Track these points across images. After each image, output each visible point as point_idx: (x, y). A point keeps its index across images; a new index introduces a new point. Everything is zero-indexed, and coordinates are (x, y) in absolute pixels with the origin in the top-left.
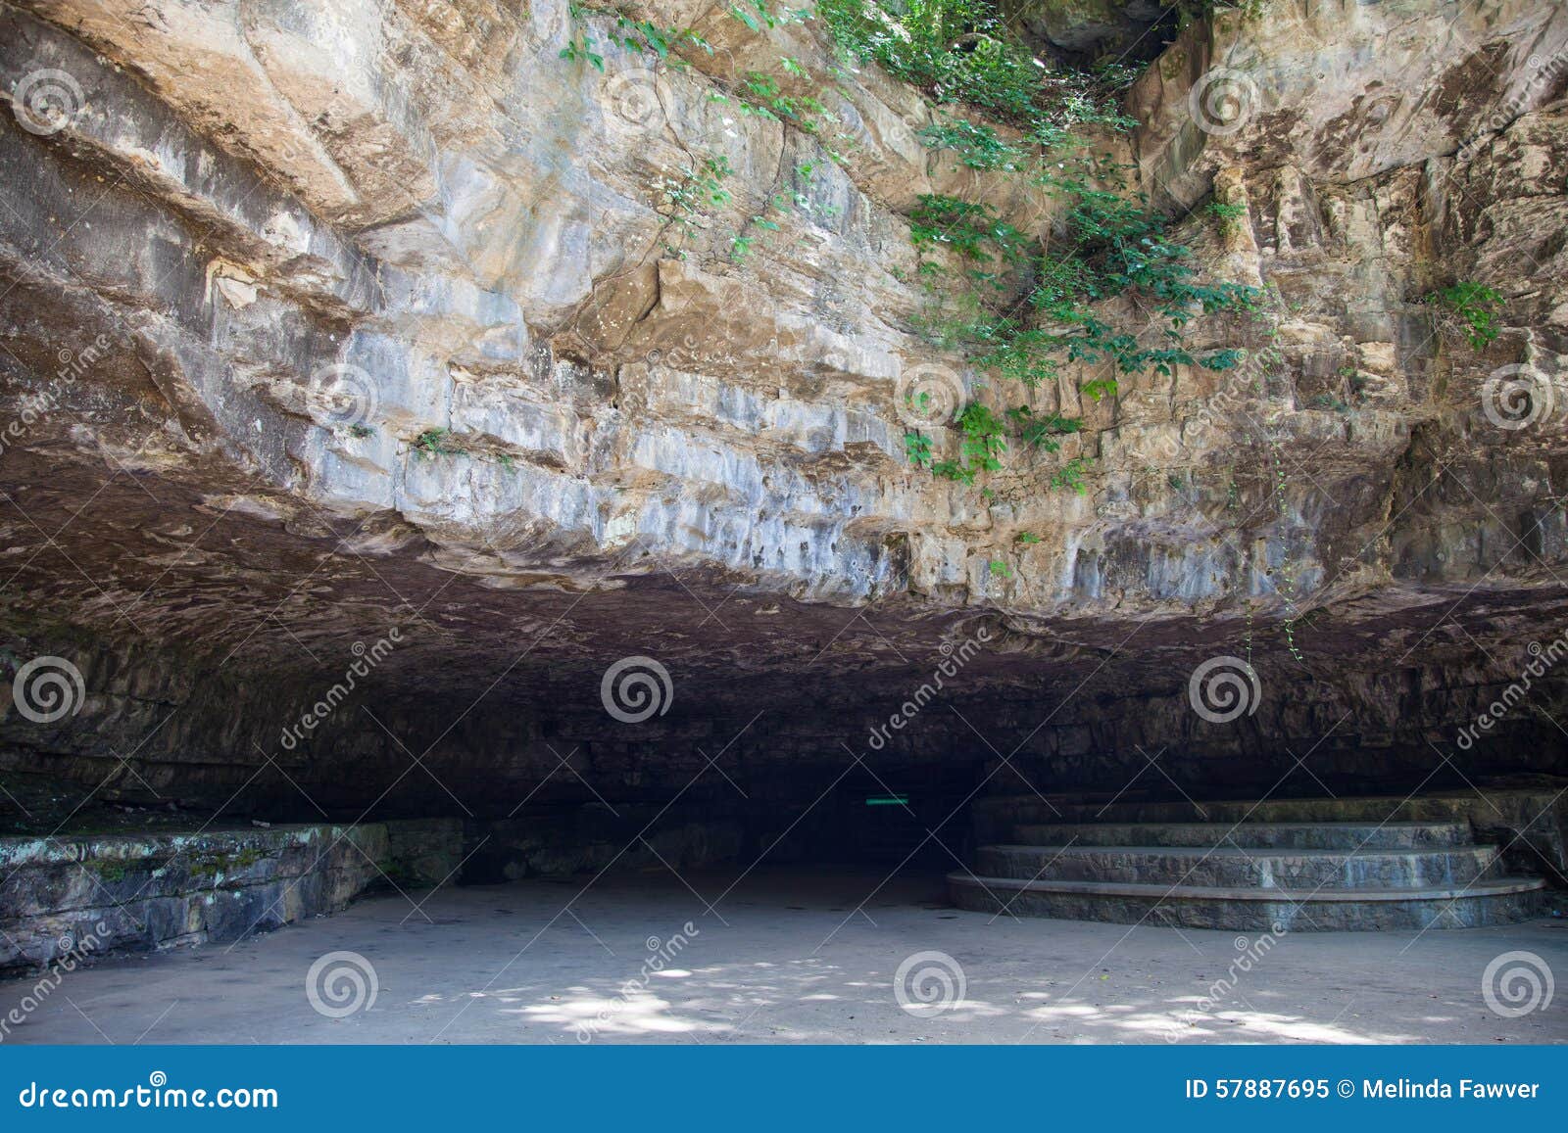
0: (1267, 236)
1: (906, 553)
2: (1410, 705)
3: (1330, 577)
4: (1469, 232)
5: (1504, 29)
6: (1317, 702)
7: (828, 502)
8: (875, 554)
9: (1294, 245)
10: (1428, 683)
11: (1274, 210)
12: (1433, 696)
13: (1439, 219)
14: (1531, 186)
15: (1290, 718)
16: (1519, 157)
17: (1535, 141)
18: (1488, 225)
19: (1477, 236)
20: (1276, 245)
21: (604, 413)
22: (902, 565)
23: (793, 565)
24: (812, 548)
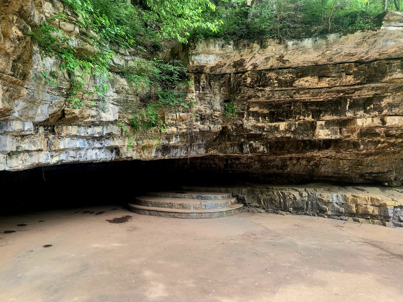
0: (197, 88)
1: (119, 151)
2: (226, 166)
3: (207, 152)
4: (237, 91)
5: (244, 57)
6: (208, 164)
7: (101, 144)
8: (112, 152)
9: (202, 91)
10: (229, 162)
11: (199, 83)
12: (230, 164)
13: (232, 86)
14: (248, 85)
15: (203, 166)
16: (247, 79)
17: (249, 77)
18: (240, 90)
19: (238, 92)
20: (199, 91)
21: (51, 136)
22: (118, 153)
23: (94, 158)
24: (98, 153)
